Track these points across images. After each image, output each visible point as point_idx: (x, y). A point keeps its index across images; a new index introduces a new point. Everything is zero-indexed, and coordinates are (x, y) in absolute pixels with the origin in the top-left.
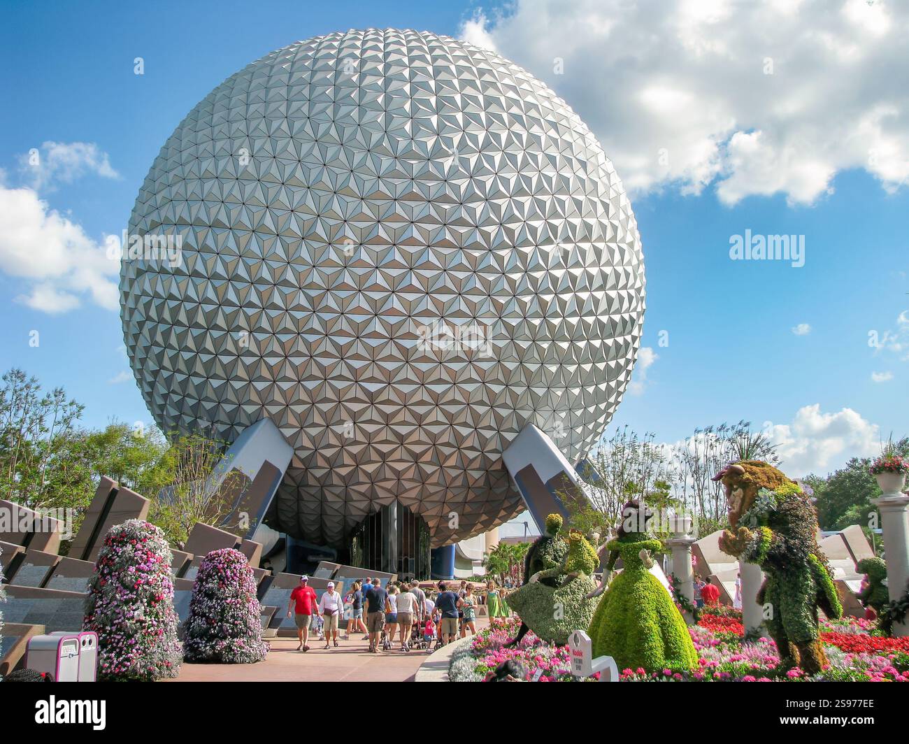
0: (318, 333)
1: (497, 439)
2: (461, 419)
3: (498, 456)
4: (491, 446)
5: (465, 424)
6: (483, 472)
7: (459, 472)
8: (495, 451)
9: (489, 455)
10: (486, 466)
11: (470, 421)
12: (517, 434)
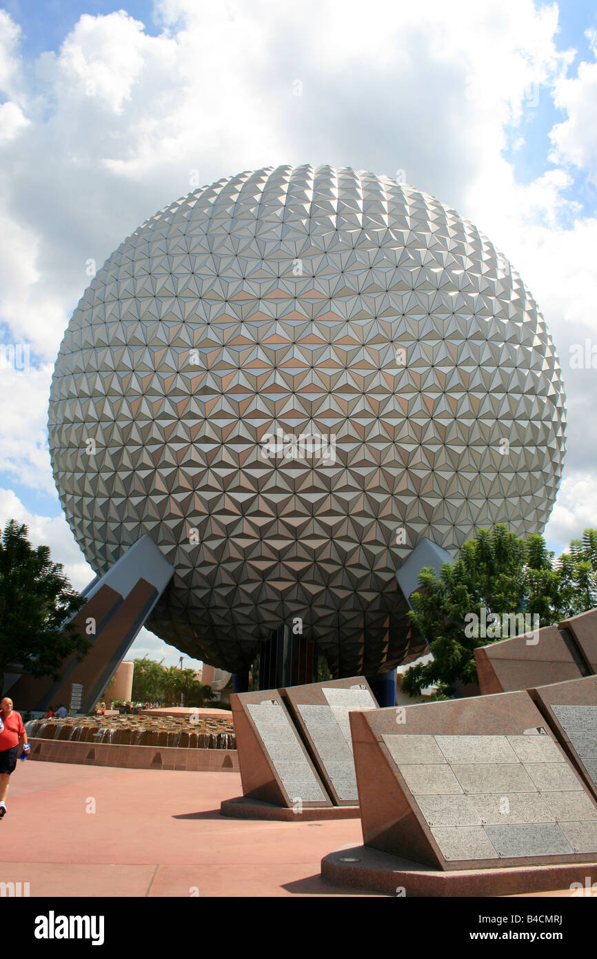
0: (183, 441)
1: (386, 556)
2: (341, 533)
3: (391, 575)
4: (382, 563)
5: (346, 538)
6: (378, 594)
7: (348, 593)
8: (386, 570)
9: (381, 575)
10: (380, 587)
11: (352, 534)
12: (411, 551)
